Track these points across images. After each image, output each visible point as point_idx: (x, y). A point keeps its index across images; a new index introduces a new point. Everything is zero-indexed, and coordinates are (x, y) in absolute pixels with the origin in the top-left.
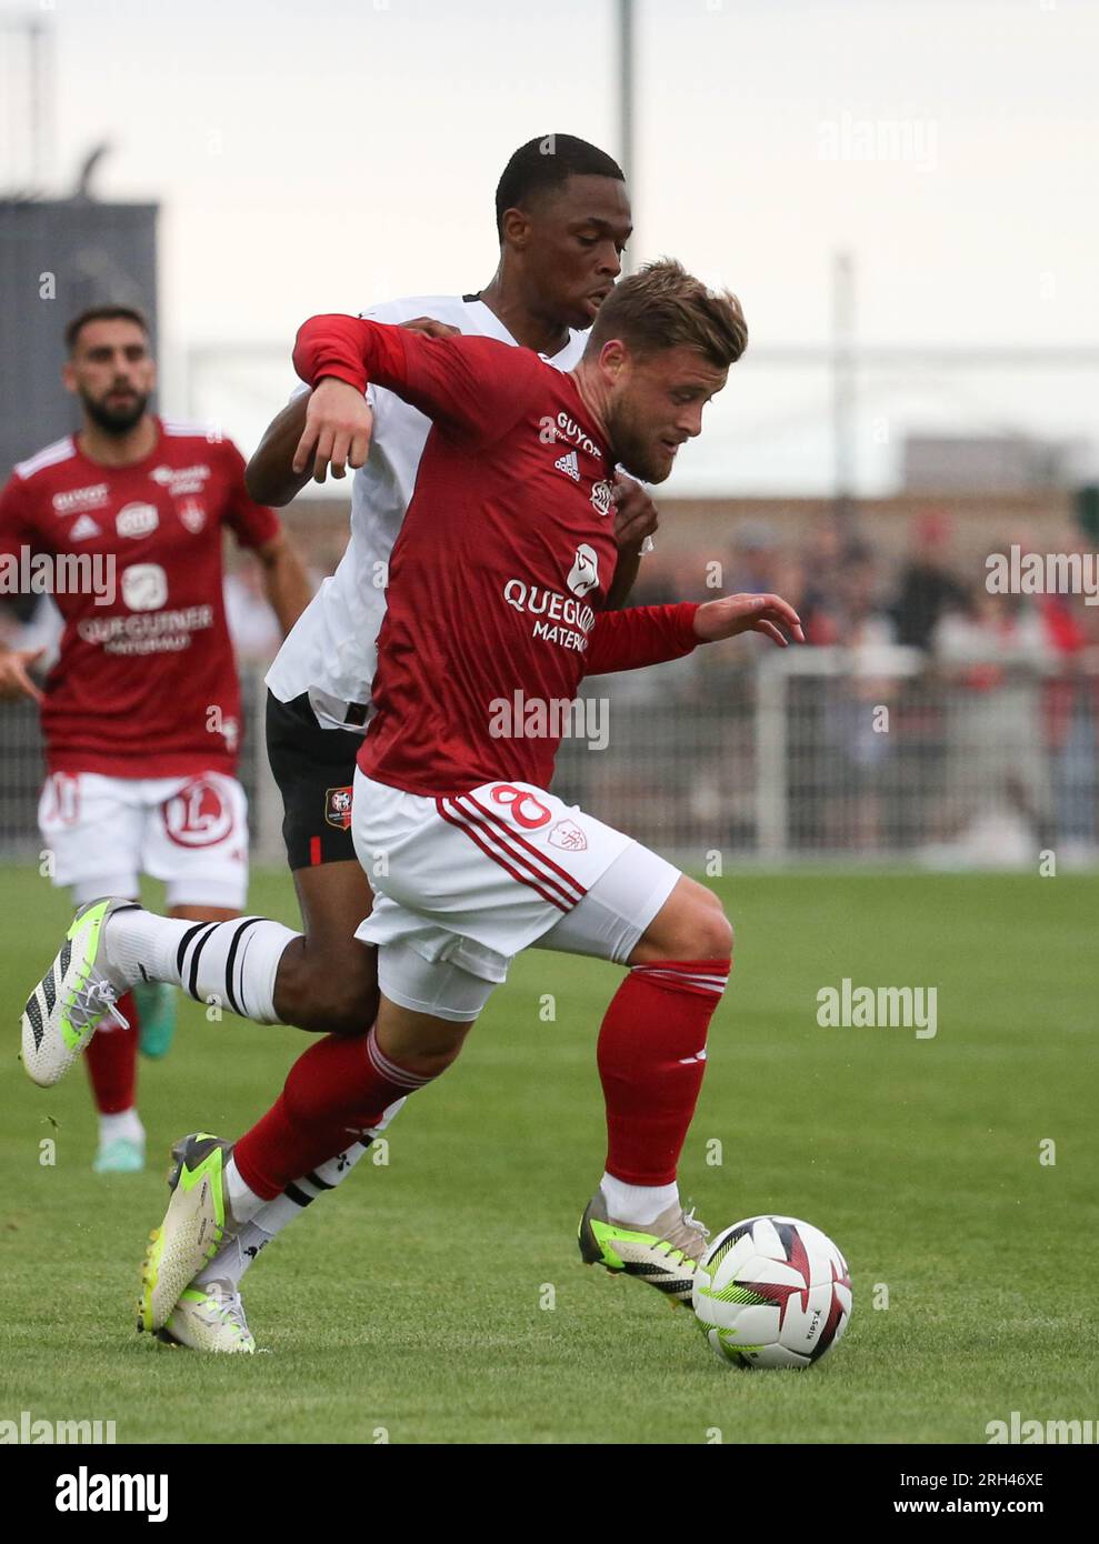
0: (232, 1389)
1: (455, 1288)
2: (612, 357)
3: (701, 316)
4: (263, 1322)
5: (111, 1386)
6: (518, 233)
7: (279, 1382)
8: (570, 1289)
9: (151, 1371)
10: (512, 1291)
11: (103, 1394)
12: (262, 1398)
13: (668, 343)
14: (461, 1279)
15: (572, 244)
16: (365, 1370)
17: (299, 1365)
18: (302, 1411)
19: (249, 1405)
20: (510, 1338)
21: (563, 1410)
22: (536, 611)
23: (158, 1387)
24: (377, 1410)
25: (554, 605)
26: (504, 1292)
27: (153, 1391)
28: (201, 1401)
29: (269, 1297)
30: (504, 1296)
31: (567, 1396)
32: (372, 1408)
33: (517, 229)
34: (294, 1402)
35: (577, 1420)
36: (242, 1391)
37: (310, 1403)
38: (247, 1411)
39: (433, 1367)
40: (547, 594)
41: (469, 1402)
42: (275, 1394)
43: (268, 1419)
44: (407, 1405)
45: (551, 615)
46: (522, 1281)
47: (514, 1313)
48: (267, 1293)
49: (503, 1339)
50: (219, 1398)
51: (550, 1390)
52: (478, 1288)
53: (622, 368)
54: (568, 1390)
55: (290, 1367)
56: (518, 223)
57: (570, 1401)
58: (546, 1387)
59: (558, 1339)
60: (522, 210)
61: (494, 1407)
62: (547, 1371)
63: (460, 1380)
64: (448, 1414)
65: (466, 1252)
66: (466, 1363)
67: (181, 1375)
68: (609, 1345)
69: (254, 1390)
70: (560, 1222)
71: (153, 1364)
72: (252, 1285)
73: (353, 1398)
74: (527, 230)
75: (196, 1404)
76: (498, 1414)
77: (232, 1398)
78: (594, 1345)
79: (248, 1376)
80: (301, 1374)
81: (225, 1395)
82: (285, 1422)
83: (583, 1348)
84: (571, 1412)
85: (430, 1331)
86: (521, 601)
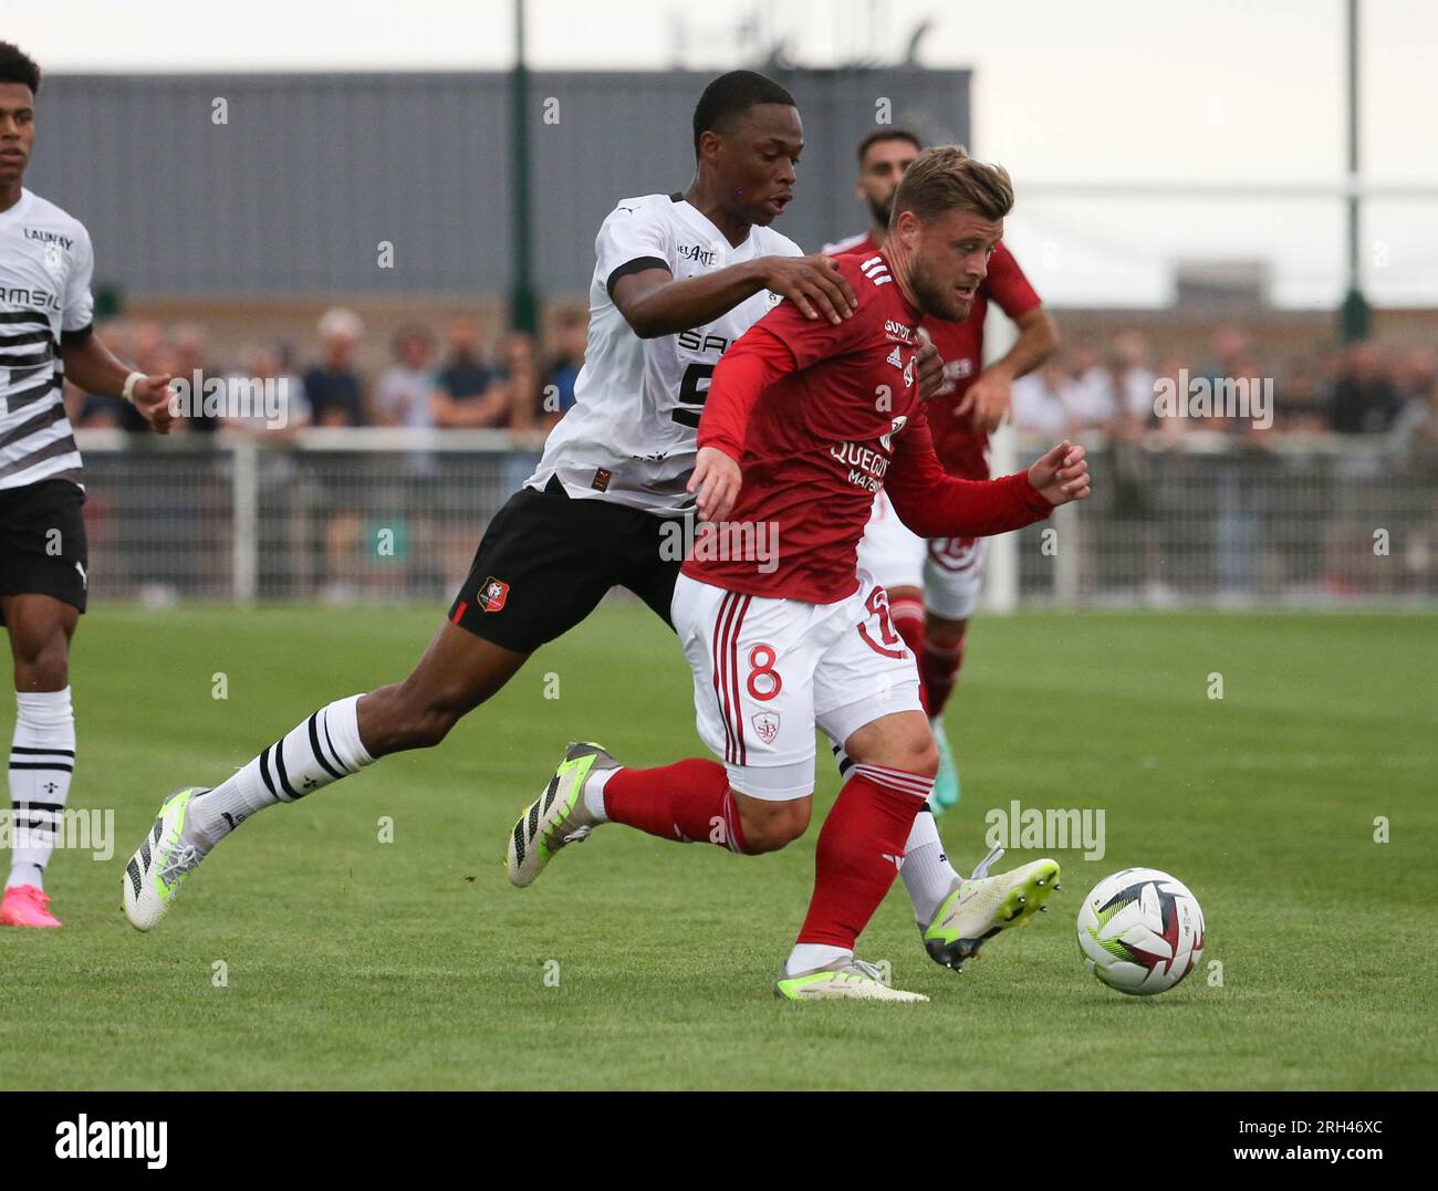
0: (1036, 1033)
1: (1217, 951)
2: (907, 226)
3: (972, 181)
4: (1061, 978)
5: (939, 1030)
6: (712, 150)
7: (1075, 1027)
8: (1310, 952)
9: (971, 1019)
10: (1264, 954)
11: (933, 1036)
12: (1061, 1040)
13: (948, 206)
14: (1222, 944)
15: (757, 160)
16: (1144, 1018)
17: (1091, 1013)
18: (1094, 1051)
19: (1050, 1046)
20: (1262, 992)
21: (1306, 1051)
22: (853, 462)
23: (976, 1031)
24: (1154, 1050)
25: (865, 459)
26: (1257, 954)
27: (972, 1035)
28: (1012, 1042)
29: (1066, 958)
30: (1256, 958)
31: (1309, 1039)
32: (1150, 1048)
33: (712, 147)
34: (1088, 1044)
35: (1317, 1059)
36: (1045, 1033)
37: (1101, 1044)
38: (1049, 1051)
39: (1200, 1015)
40: (861, 449)
41: (1230, 1043)
42: (1072, 1037)
43: (1067, 1057)
44: (1179, 1046)
45: (863, 466)
46: (1272, 945)
47: (1265, 972)
48: (1065, 955)
49: (1257, 993)
50: (1027, 1039)
51: (1295, 1034)
52: (1237, 951)
53: (916, 233)
54: (1310, 1034)
55: (1084, 1015)
56: (712, 143)
57: (1312, 1042)
58: (1292, 1032)
59: (1301, 992)
60: (714, 131)
61: (1251, 1048)
62: (1293, 1018)
63: (1222, 1025)
64: (1213, 1053)
65: (1226, 922)
66: (1227, 1012)
67: (996, 1021)
68: (1343, 996)
69: (1054, 1035)
70: (1302, 898)
71: (972, 1012)
72: (1052, 949)
73: (1136, 1041)
74: (720, 148)
75: (1007, 1045)
76: (1254, 1053)
77: (1038, 1039)
78: (1330, 997)
79: (1050, 1023)
80: (1093, 1021)
81: (1031, 1038)
82: (1080, 1060)
83: (1322, 1000)
84: (1313, 1053)
85: (1197, 986)
86: (843, 454)
